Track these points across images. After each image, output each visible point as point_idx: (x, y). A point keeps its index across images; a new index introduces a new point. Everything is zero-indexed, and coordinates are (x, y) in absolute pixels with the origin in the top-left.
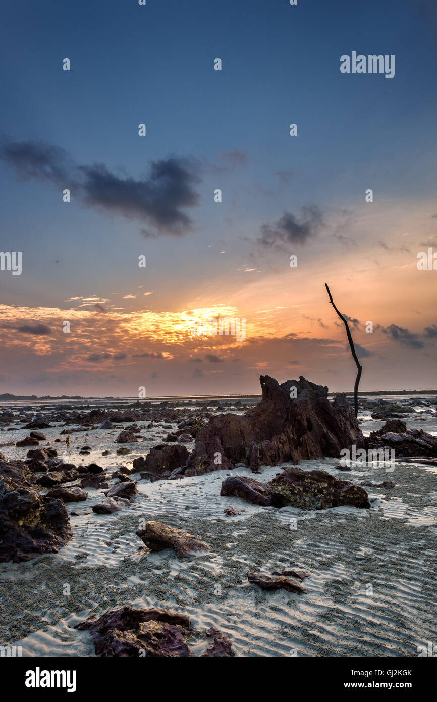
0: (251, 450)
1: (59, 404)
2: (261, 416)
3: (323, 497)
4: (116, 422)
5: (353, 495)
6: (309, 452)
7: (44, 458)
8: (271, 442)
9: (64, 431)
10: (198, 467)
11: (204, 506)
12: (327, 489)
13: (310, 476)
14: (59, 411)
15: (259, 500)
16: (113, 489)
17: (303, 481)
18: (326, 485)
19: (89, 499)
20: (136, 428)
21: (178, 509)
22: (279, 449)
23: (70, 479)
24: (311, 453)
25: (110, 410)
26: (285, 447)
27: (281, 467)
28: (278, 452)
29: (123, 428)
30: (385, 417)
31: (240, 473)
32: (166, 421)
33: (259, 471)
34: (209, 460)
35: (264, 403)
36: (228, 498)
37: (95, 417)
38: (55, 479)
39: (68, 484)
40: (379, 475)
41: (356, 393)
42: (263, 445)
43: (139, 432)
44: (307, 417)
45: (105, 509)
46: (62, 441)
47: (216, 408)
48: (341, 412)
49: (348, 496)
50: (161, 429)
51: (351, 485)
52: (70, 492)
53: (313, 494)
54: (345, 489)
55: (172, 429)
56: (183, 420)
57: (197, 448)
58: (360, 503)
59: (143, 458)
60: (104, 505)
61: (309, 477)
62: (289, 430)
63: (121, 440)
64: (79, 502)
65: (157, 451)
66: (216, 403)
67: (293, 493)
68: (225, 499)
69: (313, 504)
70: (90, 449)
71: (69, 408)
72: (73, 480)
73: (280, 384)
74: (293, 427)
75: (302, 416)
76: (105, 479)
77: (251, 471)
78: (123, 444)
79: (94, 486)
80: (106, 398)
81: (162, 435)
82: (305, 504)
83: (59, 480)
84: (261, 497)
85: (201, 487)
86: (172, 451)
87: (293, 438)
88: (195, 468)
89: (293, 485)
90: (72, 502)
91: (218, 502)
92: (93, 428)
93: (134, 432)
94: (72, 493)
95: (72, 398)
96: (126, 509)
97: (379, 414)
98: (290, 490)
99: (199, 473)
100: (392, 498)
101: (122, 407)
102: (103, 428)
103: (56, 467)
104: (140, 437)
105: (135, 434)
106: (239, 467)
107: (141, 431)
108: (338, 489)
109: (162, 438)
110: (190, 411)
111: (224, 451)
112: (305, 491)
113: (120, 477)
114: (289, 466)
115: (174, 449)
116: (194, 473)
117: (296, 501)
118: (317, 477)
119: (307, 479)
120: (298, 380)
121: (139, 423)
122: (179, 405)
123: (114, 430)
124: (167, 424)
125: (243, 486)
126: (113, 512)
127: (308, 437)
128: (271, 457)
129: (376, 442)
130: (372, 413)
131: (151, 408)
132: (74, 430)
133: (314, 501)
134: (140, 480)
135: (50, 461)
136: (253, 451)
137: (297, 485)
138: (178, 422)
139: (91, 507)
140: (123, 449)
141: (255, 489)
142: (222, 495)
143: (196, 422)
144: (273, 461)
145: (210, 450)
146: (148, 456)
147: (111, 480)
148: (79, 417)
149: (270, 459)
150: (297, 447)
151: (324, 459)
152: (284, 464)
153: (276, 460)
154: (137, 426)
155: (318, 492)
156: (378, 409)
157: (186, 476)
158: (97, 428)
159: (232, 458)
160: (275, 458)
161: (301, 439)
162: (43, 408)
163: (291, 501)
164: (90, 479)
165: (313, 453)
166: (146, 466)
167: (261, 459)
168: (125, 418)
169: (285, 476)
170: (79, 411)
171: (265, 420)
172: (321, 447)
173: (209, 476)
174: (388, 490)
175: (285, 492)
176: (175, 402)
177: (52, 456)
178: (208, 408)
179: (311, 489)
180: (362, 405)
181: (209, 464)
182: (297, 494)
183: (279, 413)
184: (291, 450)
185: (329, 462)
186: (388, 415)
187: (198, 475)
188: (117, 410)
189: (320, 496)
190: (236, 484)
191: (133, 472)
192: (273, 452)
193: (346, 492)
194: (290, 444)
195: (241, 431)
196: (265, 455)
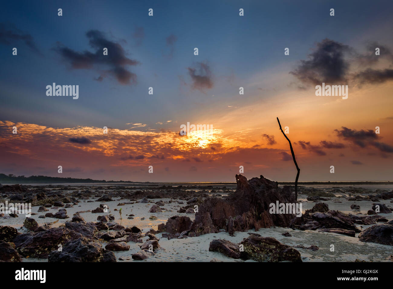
0: (229, 221)
1: (118, 185)
2: (236, 200)
3: (272, 255)
4: (150, 198)
5: (291, 255)
6: (265, 223)
7: (106, 221)
8: (242, 217)
9: (120, 203)
10: (197, 231)
11: (198, 257)
12: (275, 249)
13: (264, 240)
14: (118, 190)
15: (232, 255)
16: (145, 244)
17: (260, 244)
18: (274, 247)
19: (131, 250)
20: (162, 203)
21: (182, 259)
22: (246, 221)
23: (121, 236)
24: (267, 224)
25: (148, 190)
26: (251, 220)
27: (248, 233)
28: (246, 223)
29: (154, 203)
30: (316, 200)
31: (222, 236)
32: (180, 199)
33: (234, 235)
34: (203, 227)
35: (238, 191)
36: (213, 253)
37: (138, 195)
38: (111, 236)
39: (119, 239)
40: (309, 241)
41: (296, 183)
42: (237, 218)
43: (164, 205)
44: (264, 201)
45: (139, 257)
46: (118, 210)
47: (211, 190)
48: (286, 198)
49: (288, 255)
50: (177, 204)
51: (290, 248)
52: (119, 244)
53: (266, 253)
54: (286, 250)
55: (183, 204)
56: (190, 199)
57: (196, 218)
58: (295, 259)
59: (164, 224)
60: (139, 255)
61: (264, 242)
62: (253, 209)
63: (152, 211)
64: (125, 251)
65: (172, 220)
66: (211, 187)
67: (253, 251)
68: (211, 254)
69: (266, 259)
70: (134, 216)
71: (124, 189)
72: (122, 237)
73: (248, 180)
74: (255, 207)
75: (261, 200)
76: (141, 236)
77: (229, 235)
78: (153, 213)
79: (134, 241)
80: (146, 182)
81: (177, 208)
82: (261, 258)
83: (114, 237)
84: (234, 253)
85: (198, 244)
86: (181, 220)
87: (256, 215)
88: (195, 232)
89: (254, 246)
90: (120, 251)
91: (207, 255)
92: (137, 202)
93: (160, 205)
94: (121, 246)
95: (126, 182)
96: (152, 257)
97: (311, 198)
98: (252, 249)
99: (197, 235)
100: (316, 257)
101: (155, 188)
102: (142, 202)
103: (113, 227)
104: (163, 209)
105: (161, 207)
106: (222, 231)
107: (165, 205)
108: (282, 250)
109: (177, 210)
110: (195, 192)
111: (213, 221)
112: (261, 250)
113: (150, 236)
114: (252, 231)
115: (183, 219)
116: (194, 235)
117: (255, 256)
118: (268, 242)
119: (262, 243)
120: (259, 178)
121: (164, 200)
122: (188, 188)
123: (149, 204)
124: (180, 201)
125: (223, 245)
126: (144, 259)
127: (265, 214)
128: (241, 226)
129: (309, 217)
130: (307, 196)
131: (172, 190)
132: (125, 203)
133: (266, 257)
134: (162, 238)
135: (110, 223)
136: (230, 222)
137: (256, 246)
138: (187, 200)
139: (131, 255)
140: (153, 217)
141: (230, 248)
142: (210, 250)
143: (198, 200)
144: (242, 228)
145: (204, 221)
146: (167, 223)
147: (145, 237)
148: (129, 195)
149: (241, 227)
150: (258, 220)
151: (274, 228)
152: (249, 230)
153: (245, 228)
154: (162, 202)
155: (269, 251)
156: (311, 194)
157: (189, 237)
158: (139, 202)
159: (218, 226)
160: (244, 226)
161: (261, 215)
162: (109, 188)
163: (252, 256)
164: (132, 237)
165: (268, 224)
166: (165, 229)
167: (235, 227)
168: (156, 196)
169: (249, 240)
170: (130, 191)
171: (238, 202)
172: (273, 220)
173: (203, 237)
174: (314, 252)
175: (249, 250)
176: (186, 186)
177: (111, 220)
178: (206, 190)
179: (265, 249)
180: (301, 191)
181: (203, 229)
182: (256, 252)
183: (247, 198)
184: (254, 222)
185: (278, 230)
186: (318, 199)
187: (196, 236)
188: (152, 191)
189: (270, 254)
190: (219, 244)
191: (158, 232)
192: (243, 223)
193: (286, 252)
194: (253, 218)
195: (223, 209)
196: (238, 224)
